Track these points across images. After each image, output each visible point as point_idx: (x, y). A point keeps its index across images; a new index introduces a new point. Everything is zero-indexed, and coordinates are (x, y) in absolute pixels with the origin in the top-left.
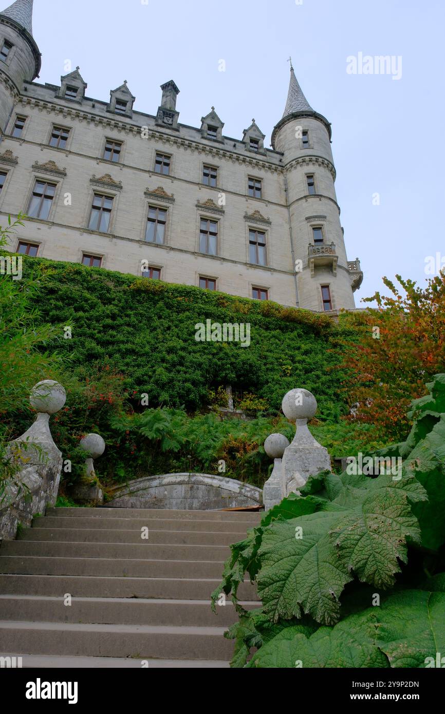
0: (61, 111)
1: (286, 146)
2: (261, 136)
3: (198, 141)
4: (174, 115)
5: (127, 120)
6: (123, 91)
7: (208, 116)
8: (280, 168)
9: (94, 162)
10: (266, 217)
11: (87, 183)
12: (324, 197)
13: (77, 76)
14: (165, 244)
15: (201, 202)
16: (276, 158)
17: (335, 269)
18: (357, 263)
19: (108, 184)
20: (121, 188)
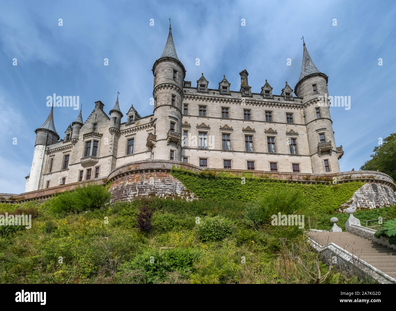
0: (201, 98)
1: (304, 94)
2: (291, 91)
3: (262, 101)
4: (249, 89)
5: (229, 97)
6: (225, 82)
7: (265, 86)
8: (301, 106)
9: (219, 120)
10: (296, 132)
11: (219, 130)
12: (325, 118)
13: (204, 79)
14: (254, 151)
15: (266, 130)
16: (299, 101)
17: (331, 153)
18: (341, 147)
19: (227, 129)
20: (233, 130)
